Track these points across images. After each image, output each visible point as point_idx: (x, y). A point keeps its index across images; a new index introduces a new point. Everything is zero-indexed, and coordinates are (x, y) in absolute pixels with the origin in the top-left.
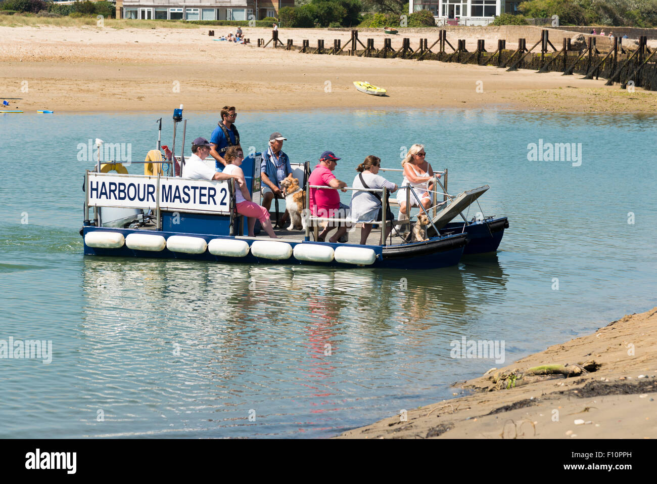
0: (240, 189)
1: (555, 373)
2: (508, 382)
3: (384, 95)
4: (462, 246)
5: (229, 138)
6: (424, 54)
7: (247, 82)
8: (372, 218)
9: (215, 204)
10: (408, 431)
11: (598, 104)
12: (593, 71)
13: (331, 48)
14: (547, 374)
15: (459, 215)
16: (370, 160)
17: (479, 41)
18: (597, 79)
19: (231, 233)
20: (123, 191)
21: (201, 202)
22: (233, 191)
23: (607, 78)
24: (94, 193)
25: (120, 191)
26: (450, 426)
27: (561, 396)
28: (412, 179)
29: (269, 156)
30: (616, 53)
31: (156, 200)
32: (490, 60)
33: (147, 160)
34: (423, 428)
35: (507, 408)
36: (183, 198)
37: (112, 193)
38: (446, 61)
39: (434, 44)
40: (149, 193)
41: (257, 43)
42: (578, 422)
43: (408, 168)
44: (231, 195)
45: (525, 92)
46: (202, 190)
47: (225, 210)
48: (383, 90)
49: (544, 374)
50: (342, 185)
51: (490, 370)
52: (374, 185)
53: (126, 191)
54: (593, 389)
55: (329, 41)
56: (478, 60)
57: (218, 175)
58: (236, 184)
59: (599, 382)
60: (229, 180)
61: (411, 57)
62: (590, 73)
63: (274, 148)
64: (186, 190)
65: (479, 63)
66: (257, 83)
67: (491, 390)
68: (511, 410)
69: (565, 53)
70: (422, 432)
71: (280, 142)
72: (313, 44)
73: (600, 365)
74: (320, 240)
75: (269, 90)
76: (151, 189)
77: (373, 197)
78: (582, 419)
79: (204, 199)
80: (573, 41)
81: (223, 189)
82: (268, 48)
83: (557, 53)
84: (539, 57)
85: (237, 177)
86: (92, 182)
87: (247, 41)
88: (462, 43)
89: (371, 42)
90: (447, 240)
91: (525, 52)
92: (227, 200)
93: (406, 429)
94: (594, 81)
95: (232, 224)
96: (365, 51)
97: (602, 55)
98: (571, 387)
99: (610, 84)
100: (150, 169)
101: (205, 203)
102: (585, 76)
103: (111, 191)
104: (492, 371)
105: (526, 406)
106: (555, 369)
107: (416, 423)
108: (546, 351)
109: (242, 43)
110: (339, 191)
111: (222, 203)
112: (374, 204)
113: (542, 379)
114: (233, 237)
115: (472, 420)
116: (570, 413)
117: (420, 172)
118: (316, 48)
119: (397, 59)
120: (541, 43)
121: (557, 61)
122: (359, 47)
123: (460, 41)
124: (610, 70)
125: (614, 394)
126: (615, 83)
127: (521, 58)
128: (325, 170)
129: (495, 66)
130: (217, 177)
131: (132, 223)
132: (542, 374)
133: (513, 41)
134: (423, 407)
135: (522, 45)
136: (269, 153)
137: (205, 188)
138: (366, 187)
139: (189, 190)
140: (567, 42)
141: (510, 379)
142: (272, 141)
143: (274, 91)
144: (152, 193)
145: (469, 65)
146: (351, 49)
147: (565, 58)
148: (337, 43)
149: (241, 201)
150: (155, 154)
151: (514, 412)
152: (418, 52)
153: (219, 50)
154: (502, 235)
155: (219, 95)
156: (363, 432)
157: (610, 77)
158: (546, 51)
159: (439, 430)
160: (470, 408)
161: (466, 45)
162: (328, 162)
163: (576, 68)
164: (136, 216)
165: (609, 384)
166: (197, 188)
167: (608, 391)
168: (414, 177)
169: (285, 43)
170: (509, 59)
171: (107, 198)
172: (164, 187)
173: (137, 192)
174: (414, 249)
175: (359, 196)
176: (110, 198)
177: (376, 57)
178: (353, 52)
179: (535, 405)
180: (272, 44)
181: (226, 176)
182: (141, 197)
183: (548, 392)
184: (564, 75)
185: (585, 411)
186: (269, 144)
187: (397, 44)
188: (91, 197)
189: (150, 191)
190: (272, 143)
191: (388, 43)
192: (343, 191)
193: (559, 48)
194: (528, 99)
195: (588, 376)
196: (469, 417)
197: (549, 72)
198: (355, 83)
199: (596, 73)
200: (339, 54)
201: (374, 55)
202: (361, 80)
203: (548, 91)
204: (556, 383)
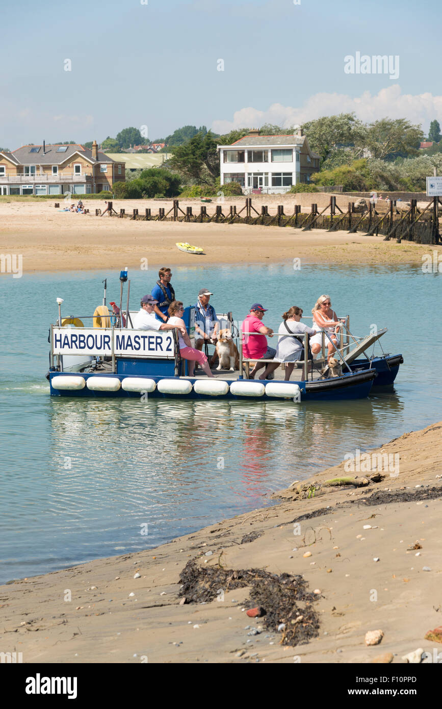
0: (182, 337)
1: (347, 484)
2: (309, 492)
3: (201, 254)
4: (372, 380)
5: (166, 295)
6: (234, 218)
7: (87, 246)
8: (296, 359)
9: (162, 350)
10: (227, 538)
11: (378, 256)
12: (373, 229)
13: (157, 216)
14: (341, 485)
15: (362, 354)
16: (293, 310)
17: (279, 207)
18: (377, 235)
19: (176, 374)
20: (83, 341)
21: (150, 349)
22: (177, 339)
23: (385, 234)
24: (58, 343)
25: (80, 341)
26: (261, 533)
27: (352, 504)
28: (321, 324)
29: (199, 309)
30: (392, 214)
31: (111, 348)
32: (288, 222)
33: (95, 314)
34: (238, 534)
35: (308, 516)
36: (135, 346)
37: (73, 344)
38: (253, 224)
39: (242, 210)
40: (105, 342)
41: (95, 213)
42: (366, 527)
43: (317, 315)
44: (176, 343)
45: (318, 248)
46: (150, 339)
47: (171, 354)
48: (201, 250)
49: (338, 485)
50: (270, 332)
51: (294, 483)
52: (297, 330)
53: (86, 341)
54: (378, 498)
55: (155, 210)
56: (279, 222)
57: (163, 326)
58: (179, 333)
59: (384, 492)
60: (173, 329)
61: (223, 221)
62: (371, 231)
63: (202, 301)
64: (137, 339)
65: (280, 225)
66: (96, 246)
67: (295, 500)
68: (311, 518)
69: (350, 215)
70: (238, 538)
71: (208, 297)
72: (142, 212)
73: (384, 477)
74: (251, 378)
75: (106, 252)
76: (107, 339)
77: (296, 341)
78: (369, 524)
79: (152, 346)
80: (356, 205)
81: (169, 338)
82: (104, 217)
83: (344, 215)
84: (329, 219)
85: (180, 327)
86: (56, 335)
87: (87, 212)
88: (265, 209)
89: (189, 209)
90: (360, 375)
91: (317, 214)
92: (172, 347)
93: (225, 535)
94: (374, 237)
95: (176, 367)
96: (185, 217)
97: (380, 216)
98: (360, 497)
99: (387, 239)
100: (99, 322)
101: (153, 349)
102: (366, 234)
103: (72, 341)
104: (295, 484)
105: (323, 514)
106: (347, 481)
107: (233, 530)
108: (339, 465)
109: (82, 213)
110: (267, 337)
111: (168, 350)
112: (297, 346)
113: (336, 489)
114: (177, 377)
115: (278, 527)
116: (359, 519)
117: (326, 318)
118: (144, 216)
119: (211, 223)
120: (330, 207)
121: (344, 221)
122: (180, 214)
123: (263, 207)
124: (387, 228)
125: (396, 502)
126: (392, 239)
127: (314, 220)
128: (256, 319)
129: (292, 227)
130: (163, 328)
131: (86, 368)
132: (336, 485)
133: (307, 206)
134: (239, 516)
135: (315, 209)
136: (199, 306)
137: (153, 337)
138: (291, 332)
139: (139, 339)
140: (351, 206)
141: (311, 490)
142: (201, 296)
143: (110, 252)
144: (107, 343)
145: (271, 226)
146: (173, 216)
147: (350, 219)
148: (162, 211)
149: (184, 348)
150: (103, 310)
151: (313, 519)
152: (229, 217)
153: (64, 219)
154: (398, 369)
155: (64, 257)
156: (189, 539)
157: (387, 234)
158: (334, 213)
159: (251, 537)
160: (277, 516)
161: (268, 210)
162: (258, 313)
163: (359, 227)
164: (91, 362)
165: (391, 493)
166: (146, 337)
167: (391, 499)
168: (322, 322)
169: (119, 212)
170: (304, 221)
171: (69, 348)
172: (118, 337)
173: (95, 342)
174: (332, 383)
175: (284, 340)
176: (72, 348)
177: (194, 222)
178: (175, 218)
179: (331, 513)
180: (107, 214)
181: (170, 326)
182: (99, 346)
183: (341, 502)
184: (350, 233)
185: (372, 517)
186: (199, 298)
187: (211, 211)
188: (56, 347)
189: (106, 341)
190: (200, 297)
191: (204, 210)
192: (270, 336)
193: (345, 210)
194: (320, 253)
195: (374, 486)
196: (276, 525)
197: (337, 230)
198: (177, 244)
199: (376, 231)
200: (163, 220)
201: (192, 220)
202: (182, 242)
203: (337, 246)
204: (348, 493)
